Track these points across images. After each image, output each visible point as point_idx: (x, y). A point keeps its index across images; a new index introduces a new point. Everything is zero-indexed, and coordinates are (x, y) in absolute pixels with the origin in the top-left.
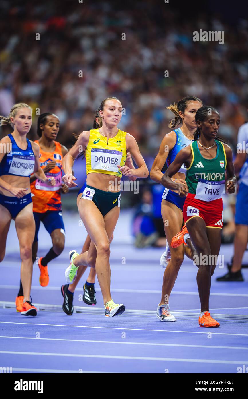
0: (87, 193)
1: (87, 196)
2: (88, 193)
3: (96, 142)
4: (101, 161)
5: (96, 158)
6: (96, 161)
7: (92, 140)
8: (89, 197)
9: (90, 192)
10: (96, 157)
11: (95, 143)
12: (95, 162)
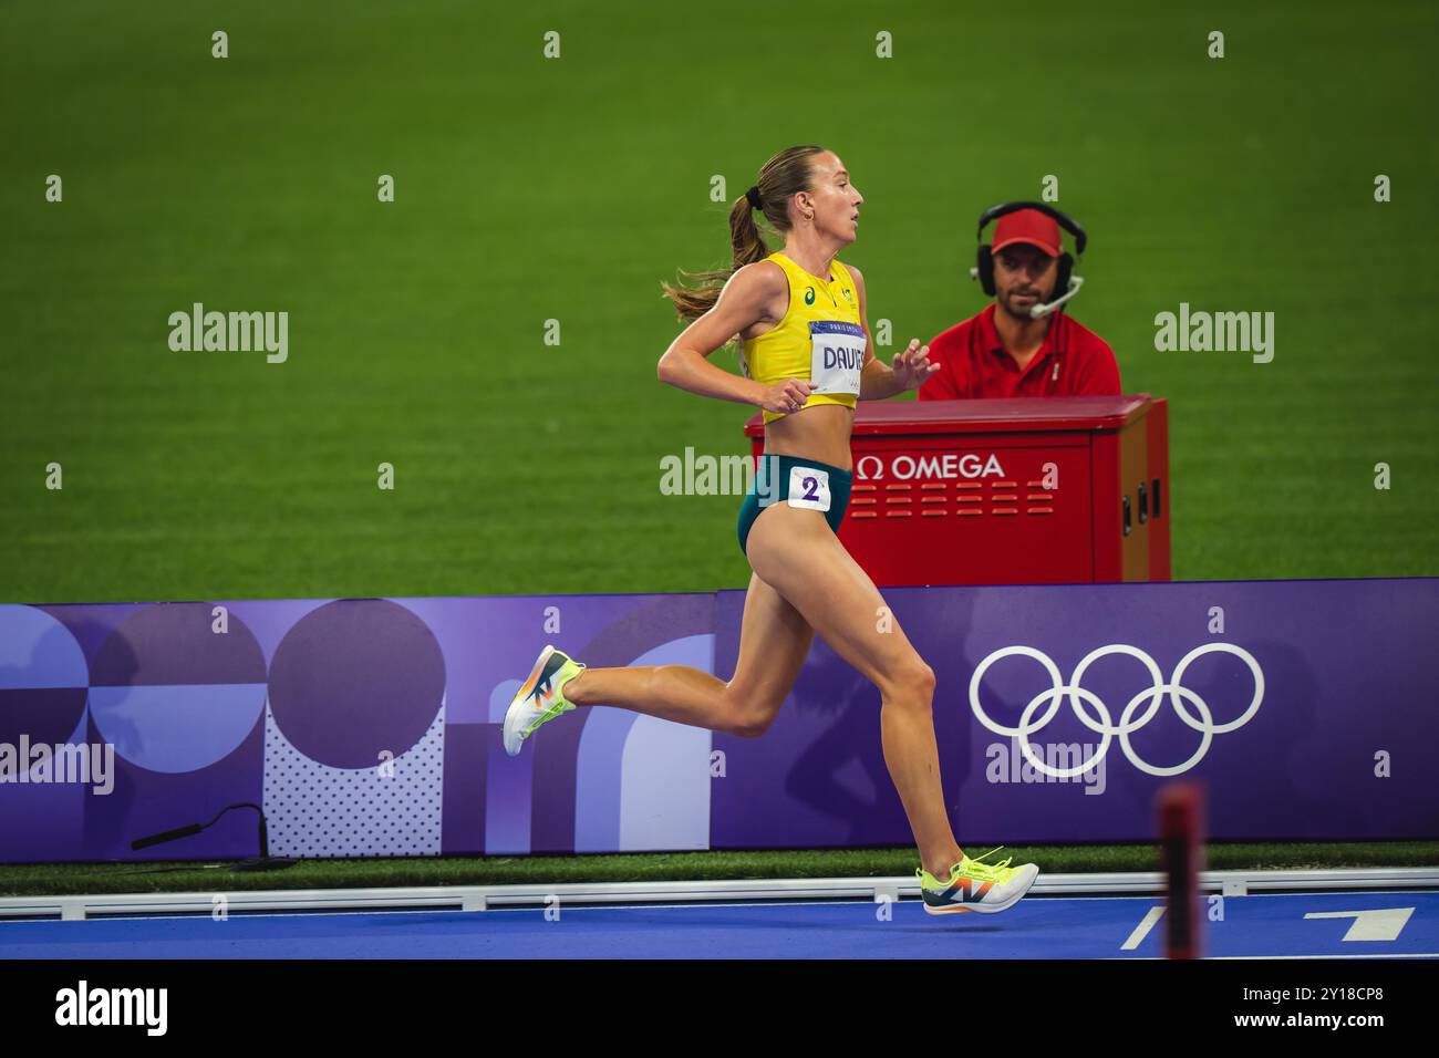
0: (805, 486)
1: (809, 497)
2: (811, 485)
3: (810, 297)
4: (842, 363)
5: (830, 353)
6: (830, 362)
7: (799, 293)
8: (816, 499)
9: (815, 482)
10: (830, 349)
11: (809, 302)
12: (826, 366)
